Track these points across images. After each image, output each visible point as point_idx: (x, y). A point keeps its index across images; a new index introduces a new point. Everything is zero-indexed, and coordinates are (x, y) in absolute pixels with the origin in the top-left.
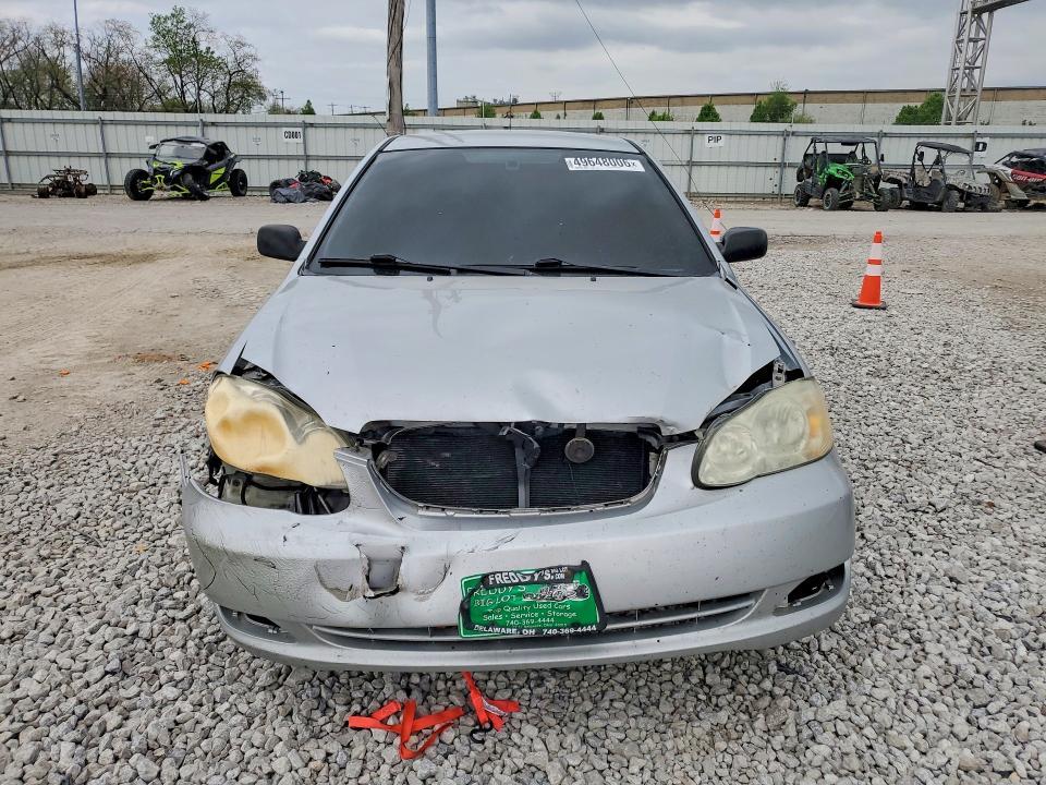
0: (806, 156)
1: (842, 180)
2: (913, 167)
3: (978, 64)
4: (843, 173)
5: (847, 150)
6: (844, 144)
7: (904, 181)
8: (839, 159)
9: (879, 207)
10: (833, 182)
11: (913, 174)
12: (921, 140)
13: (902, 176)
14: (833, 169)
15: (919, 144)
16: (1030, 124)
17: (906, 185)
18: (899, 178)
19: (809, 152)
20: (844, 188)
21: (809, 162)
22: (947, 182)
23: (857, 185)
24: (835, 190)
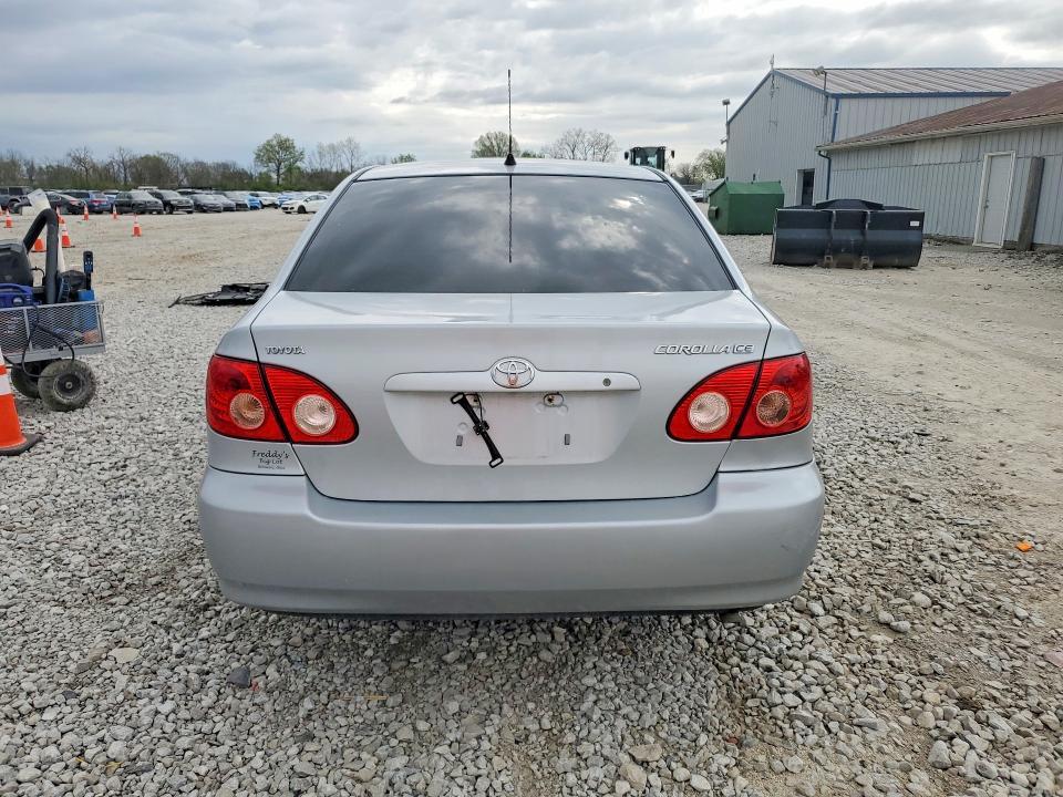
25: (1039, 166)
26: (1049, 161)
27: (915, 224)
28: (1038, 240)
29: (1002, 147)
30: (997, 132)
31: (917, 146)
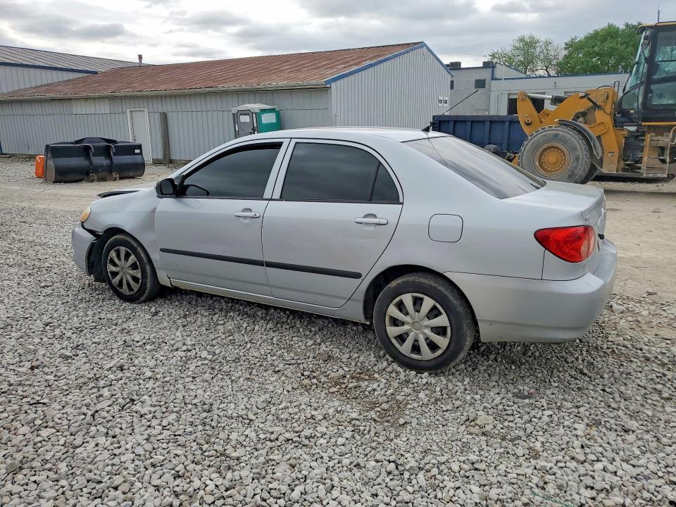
25: (164, 117)
26: (169, 115)
27: (137, 151)
28: (173, 157)
29: (137, 106)
30: (134, 98)
31: (74, 103)
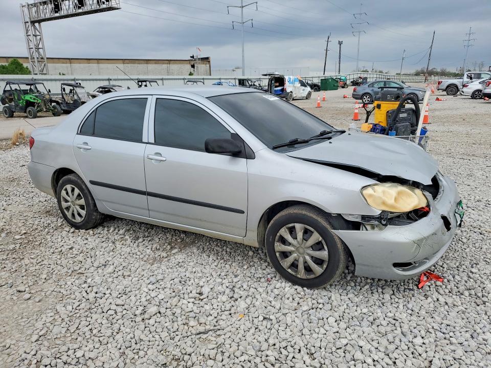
0: (5, 91)
1: (35, 102)
2: (62, 94)
3: (40, 46)
4: (34, 99)
5: (28, 87)
6: (27, 85)
7: (60, 101)
8: (25, 92)
9: (55, 115)
10: (29, 104)
11: (63, 97)
12: (63, 82)
13: (58, 98)
14: (28, 97)
15: (62, 84)
16: (63, 75)
17: (61, 103)
18: (57, 100)
19: (6, 89)
20: (36, 107)
21: (7, 94)
22: (82, 101)
23: (42, 104)
24: (32, 108)
